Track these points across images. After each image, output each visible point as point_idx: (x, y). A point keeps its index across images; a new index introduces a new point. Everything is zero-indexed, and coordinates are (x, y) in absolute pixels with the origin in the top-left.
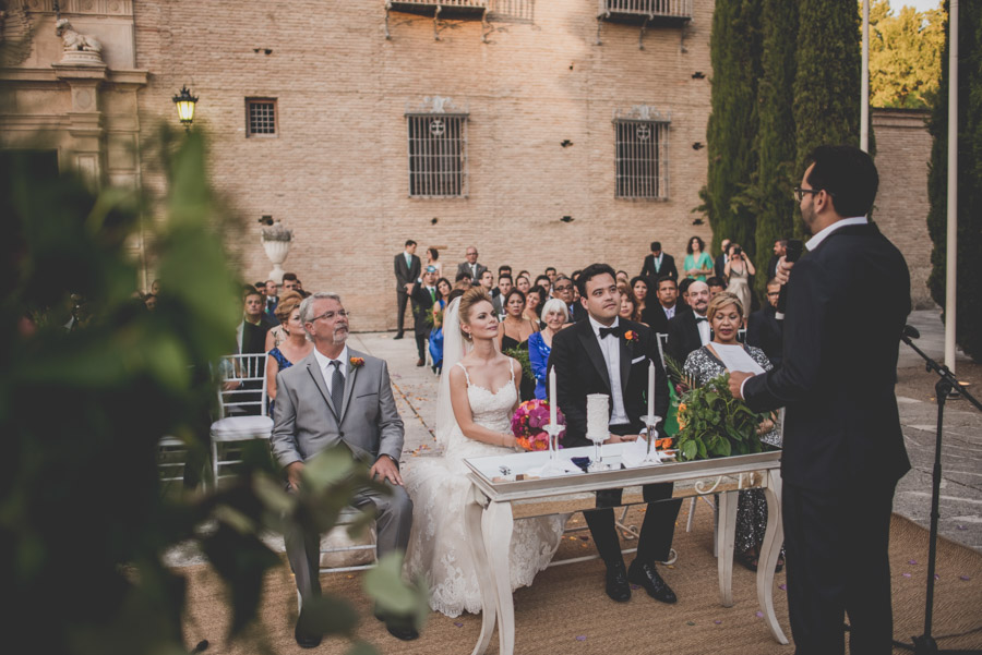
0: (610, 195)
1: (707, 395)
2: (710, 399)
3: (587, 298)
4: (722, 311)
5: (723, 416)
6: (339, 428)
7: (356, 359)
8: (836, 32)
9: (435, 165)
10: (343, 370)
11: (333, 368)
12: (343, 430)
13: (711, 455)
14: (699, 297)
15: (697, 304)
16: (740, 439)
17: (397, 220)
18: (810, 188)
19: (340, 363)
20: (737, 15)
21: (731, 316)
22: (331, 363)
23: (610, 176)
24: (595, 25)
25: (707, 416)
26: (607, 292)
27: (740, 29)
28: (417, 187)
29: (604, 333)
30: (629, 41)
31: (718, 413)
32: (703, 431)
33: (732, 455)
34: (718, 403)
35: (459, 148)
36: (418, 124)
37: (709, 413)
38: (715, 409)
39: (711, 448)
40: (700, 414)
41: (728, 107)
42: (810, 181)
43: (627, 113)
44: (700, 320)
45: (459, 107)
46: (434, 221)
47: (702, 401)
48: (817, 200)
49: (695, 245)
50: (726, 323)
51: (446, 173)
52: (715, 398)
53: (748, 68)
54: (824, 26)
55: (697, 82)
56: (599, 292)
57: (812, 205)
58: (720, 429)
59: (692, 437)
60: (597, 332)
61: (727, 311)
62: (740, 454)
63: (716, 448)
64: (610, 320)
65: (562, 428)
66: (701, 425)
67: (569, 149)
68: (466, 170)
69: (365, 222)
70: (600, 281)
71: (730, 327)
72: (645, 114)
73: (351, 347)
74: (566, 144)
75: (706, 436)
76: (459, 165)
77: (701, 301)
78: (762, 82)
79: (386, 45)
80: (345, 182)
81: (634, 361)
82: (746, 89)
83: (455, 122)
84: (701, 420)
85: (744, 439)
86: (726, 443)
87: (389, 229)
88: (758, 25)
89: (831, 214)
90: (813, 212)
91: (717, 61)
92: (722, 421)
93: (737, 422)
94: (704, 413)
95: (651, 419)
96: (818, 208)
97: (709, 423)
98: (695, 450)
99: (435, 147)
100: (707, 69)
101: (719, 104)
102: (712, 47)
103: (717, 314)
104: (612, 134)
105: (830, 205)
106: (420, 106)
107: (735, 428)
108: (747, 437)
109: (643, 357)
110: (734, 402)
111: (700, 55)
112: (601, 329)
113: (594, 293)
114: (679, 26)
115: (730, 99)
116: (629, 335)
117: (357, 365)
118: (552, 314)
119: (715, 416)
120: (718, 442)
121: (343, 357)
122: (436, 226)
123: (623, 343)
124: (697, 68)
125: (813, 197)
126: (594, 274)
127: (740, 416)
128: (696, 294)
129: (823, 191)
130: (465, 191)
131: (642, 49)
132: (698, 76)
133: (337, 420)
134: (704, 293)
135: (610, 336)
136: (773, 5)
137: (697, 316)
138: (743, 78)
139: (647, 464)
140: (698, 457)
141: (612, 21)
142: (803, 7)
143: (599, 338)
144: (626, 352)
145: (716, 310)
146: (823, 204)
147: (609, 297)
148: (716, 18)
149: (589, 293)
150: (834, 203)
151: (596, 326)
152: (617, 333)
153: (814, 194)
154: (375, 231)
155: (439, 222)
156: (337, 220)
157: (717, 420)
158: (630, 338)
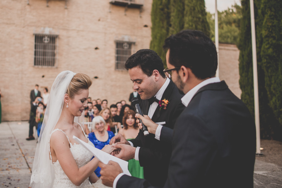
0: (113, 68)
8: (199, 11)
9: (44, 54)
18: (173, 67)
20: (161, 4)
23: (113, 62)
24: (109, 5)
27: (162, 9)
28: (37, 62)
30: (120, 12)
35: (54, 48)
36: (39, 38)
41: (158, 38)
42: (171, 62)
43: (120, 38)
45: (55, 32)
46: (43, 76)
48: (181, 73)
51: (48, 58)
53: (165, 23)
54: (194, 9)
55: (146, 28)
57: (179, 77)
67: (97, 51)
68: (57, 57)
69: (15, 75)
72: (126, 39)
74: (96, 48)
76: (54, 55)
78: (171, 29)
79: (27, 7)
80: (7, 59)
82: (164, 31)
83: (53, 38)
88: (168, 8)
89: (194, 79)
90: (181, 82)
91: (154, 21)
96: (184, 79)
99: (45, 47)
100: (150, 24)
101: (154, 37)
102: (152, 15)
104: (114, 46)
105: (192, 75)
106: (39, 31)
111: (147, 18)
114: (139, 7)
115: (159, 35)
122: (44, 78)
124: (145, 23)
125: (178, 72)
129: (183, 67)
130: (56, 65)
131: (126, 15)
132: (146, 26)
136: (175, 2)
138: (163, 27)
141: (115, 4)
142: (186, 2)
146: (186, 76)
148: (153, 5)
150: (193, 72)
153: (178, 69)
154: (18, 79)
156: (3, 74)
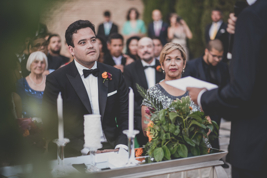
1: (170, 114)
2: (172, 117)
3: (73, 47)
4: (170, 55)
5: (181, 129)
13: (173, 157)
14: (145, 49)
15: (144, 55)
16: (194, 145)
21: (177, 59)
25: (170, 129)
26: (89, 41)
29: (86, 74)
31: (178, 127)
32: (167, 140)
33: (188, 156)
34: (178, 120)
37: (172, 126)
38: (176, 124)
39: (174, 152)
40: (165, 128)
44: (146, 67)
47: (167, 118)
49: (133, 15)
50: (173, 64)
52: (175, 116)
56: (83, 42)
58: (179, 139)
59: (159, 145)
60: (81, 73)
61: (173, 55)
62: (193, 156)
63: (177, 152)
64: (91, 63)
65: (67, 140)
66: (166, 136)
70: (84, 33)
71: (176, 67)
75: (170, 143)
77: (146, 52)
81: (109, 95)
84: (166, 132)
85: (196, 145)
86: (184, 148)
92: (181, 133)
93: (191, 133)
94: (168, 127)
95: (131, 133)
97: (172, 135)
98: (162, 154)
103: (167, 58)
107: (190, 137)
108: (198, 144)
109: (116, 92)
110: (189, 119)
112: (84, 70)
113: (80, 43)
116: (105, 75)
118: (37, 62)
119: (176, 129)
120: (179, 148)
123: (101, 81)
126: (79, 28)
127: (193, 129)
128: (143, 47)
134: (149, 46)
135: (91, 76)
137: (144, 64)
139: (129, 165)
140: (164, 159)
143: (83, 78)
144: (103, 88)
145: (166, 55)
147: (91, 46)
149: (75, 43)
151: (80, 68)
152: (96, 73)
157: (177, 132)
158: (106, 77)
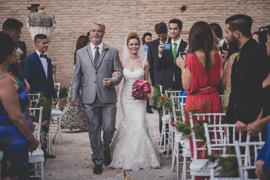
6: (96, 71)
7: (106, 47)
10: (100, 51)
11: (96, 49)
12: (97, 72)
17: (149, 8)
19: (98, 48)
22: (95, 48)
69: (121, 9)
73: (105, 42)
87: (143, 16)
117: (106, 50)
121: (101, 46)
122: (185, 13)
133: (96, 68)
154: (129, 17)
155: (188, 10)
156: (97, 8)
